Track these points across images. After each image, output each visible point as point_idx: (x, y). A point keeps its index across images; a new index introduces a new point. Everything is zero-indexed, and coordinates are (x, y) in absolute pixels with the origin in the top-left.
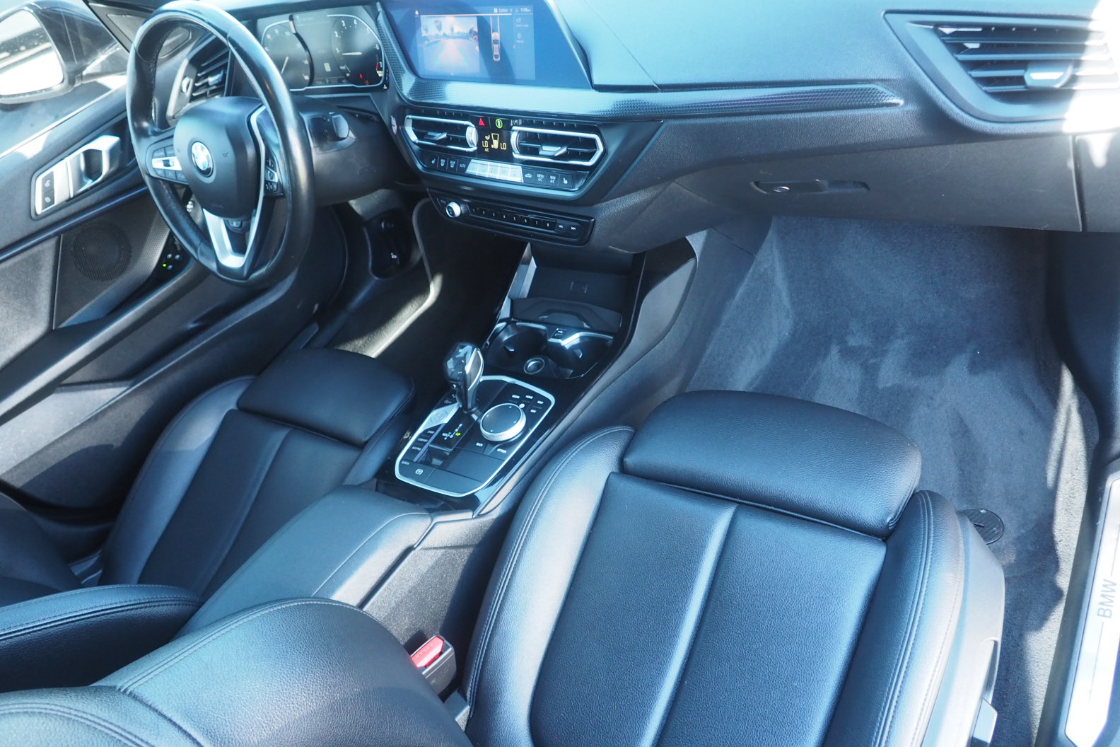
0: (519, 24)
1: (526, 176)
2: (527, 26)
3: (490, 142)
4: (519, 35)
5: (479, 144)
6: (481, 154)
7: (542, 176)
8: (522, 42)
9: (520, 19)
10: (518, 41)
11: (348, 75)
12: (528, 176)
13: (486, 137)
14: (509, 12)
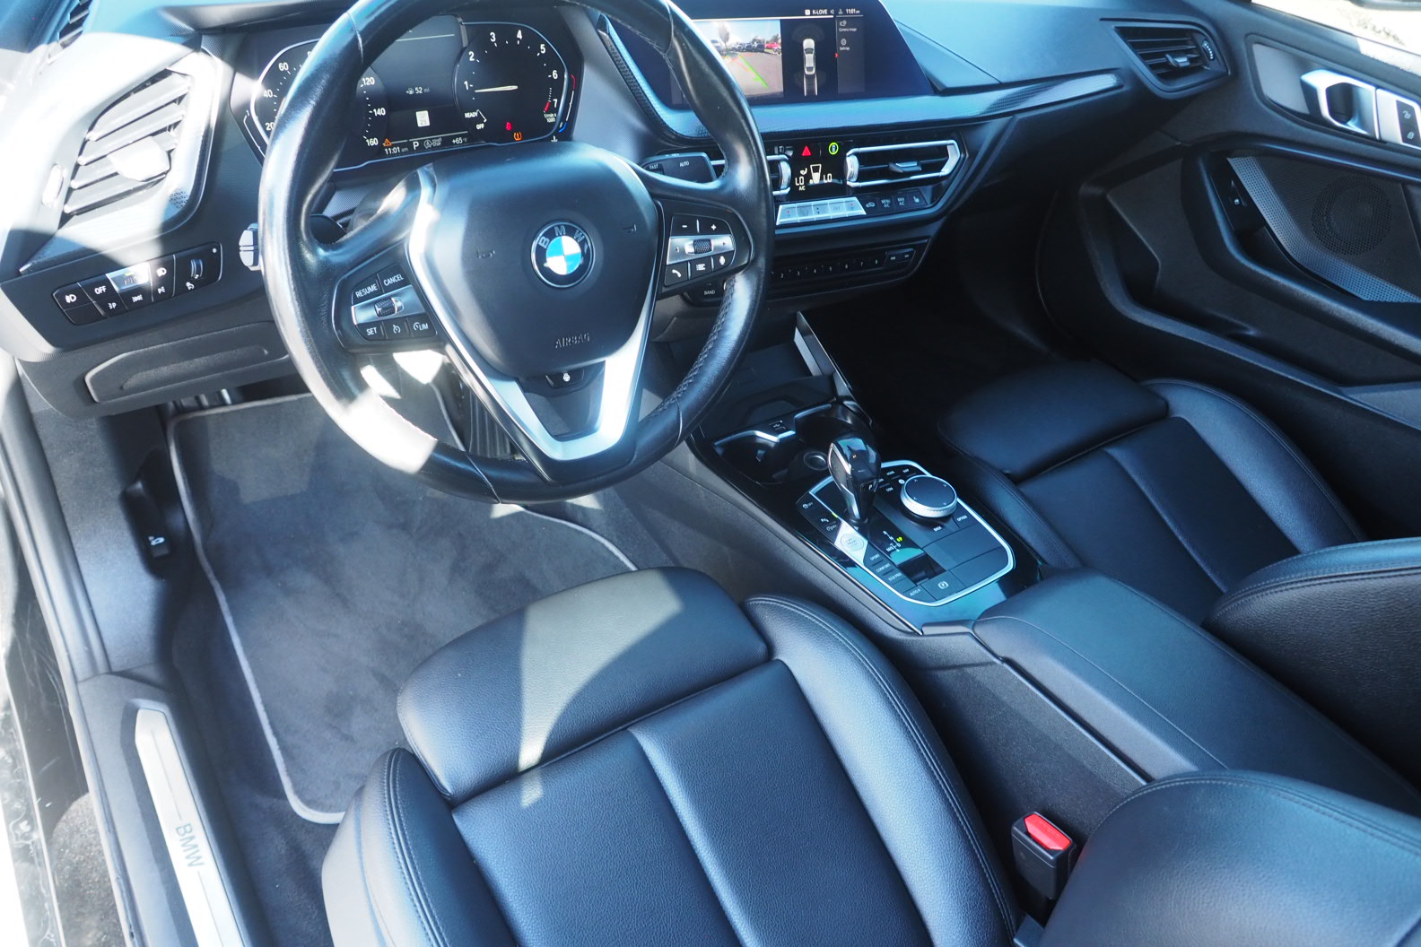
0: (843, 27)
1: (867, 206)
2: (855, 30)
3: (809, 177)
4: (844, 42)
5: (791, 184)
6: (795, 196)
7: (888, 201)
8: (848, 49)
9: (845, 22)
10: (841, 49)
11: (480, 126)
12: (871, 205)
13: (802, 172)
14: (829, 14)
